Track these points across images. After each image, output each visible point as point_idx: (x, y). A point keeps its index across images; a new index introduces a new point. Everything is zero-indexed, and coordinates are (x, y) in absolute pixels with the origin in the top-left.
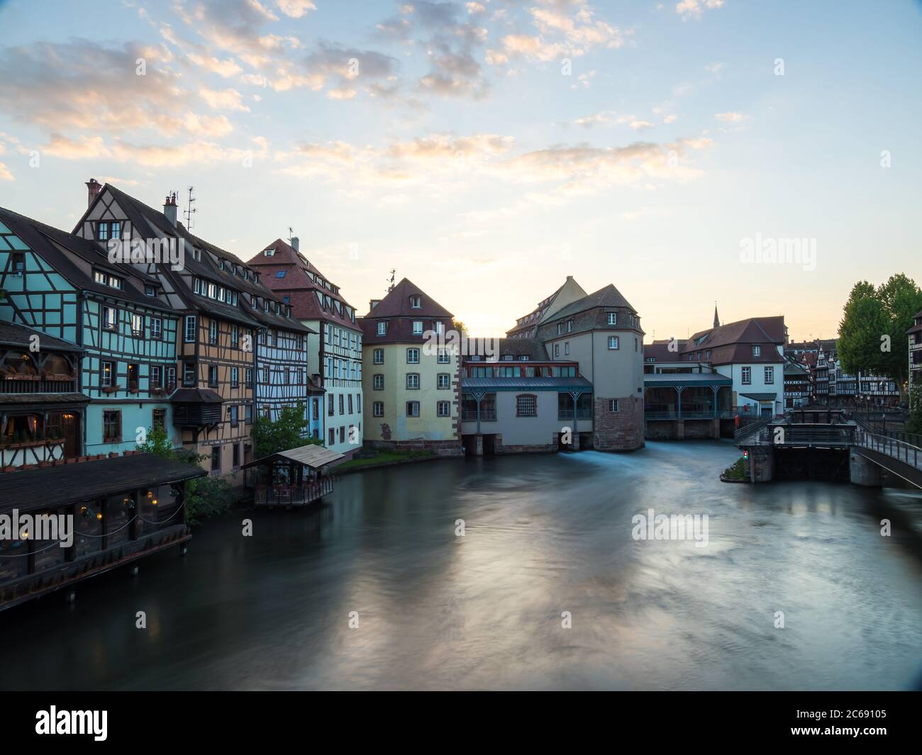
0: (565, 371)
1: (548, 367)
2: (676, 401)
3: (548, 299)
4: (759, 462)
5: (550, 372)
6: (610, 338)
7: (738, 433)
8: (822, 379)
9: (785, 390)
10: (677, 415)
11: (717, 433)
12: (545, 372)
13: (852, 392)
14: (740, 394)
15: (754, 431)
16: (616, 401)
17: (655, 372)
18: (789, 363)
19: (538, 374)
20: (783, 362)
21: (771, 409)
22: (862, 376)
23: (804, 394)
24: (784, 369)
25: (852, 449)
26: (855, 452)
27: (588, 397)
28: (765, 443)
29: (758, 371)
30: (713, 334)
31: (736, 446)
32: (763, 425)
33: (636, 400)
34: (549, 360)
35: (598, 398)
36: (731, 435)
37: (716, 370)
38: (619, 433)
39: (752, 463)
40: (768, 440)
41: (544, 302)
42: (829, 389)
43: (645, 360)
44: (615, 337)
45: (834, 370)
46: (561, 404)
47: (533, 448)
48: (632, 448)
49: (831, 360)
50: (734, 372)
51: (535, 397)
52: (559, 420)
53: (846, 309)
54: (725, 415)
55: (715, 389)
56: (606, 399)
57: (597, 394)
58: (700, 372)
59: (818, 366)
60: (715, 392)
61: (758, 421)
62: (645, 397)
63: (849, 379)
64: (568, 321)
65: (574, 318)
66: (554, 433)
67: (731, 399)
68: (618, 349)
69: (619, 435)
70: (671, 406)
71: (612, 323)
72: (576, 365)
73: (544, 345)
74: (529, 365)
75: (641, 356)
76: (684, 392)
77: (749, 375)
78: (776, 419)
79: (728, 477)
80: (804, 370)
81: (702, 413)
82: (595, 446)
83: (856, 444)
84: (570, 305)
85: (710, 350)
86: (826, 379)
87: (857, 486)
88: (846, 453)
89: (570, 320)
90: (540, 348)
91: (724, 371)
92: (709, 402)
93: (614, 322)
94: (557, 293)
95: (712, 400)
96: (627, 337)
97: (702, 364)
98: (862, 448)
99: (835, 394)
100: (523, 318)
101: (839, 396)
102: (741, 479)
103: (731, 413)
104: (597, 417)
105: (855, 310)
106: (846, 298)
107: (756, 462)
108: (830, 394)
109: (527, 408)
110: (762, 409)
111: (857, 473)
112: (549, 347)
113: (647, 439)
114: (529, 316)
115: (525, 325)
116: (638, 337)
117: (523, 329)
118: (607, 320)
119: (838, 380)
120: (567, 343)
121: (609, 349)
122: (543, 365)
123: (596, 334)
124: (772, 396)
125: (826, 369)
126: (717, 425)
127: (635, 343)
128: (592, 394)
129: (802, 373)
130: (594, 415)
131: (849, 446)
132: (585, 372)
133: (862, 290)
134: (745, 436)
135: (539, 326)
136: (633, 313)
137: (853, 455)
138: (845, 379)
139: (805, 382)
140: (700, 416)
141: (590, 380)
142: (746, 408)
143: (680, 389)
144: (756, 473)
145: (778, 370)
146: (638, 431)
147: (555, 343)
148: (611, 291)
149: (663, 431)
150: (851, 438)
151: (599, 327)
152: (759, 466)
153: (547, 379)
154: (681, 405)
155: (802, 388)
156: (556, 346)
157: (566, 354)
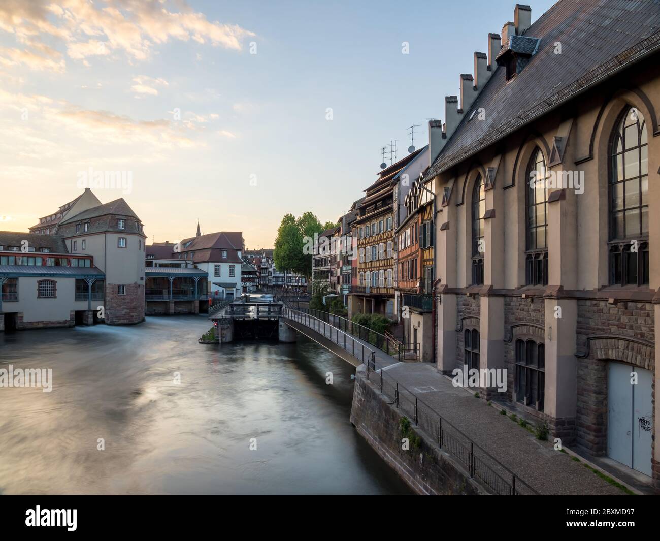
0: (81, 263)
1: (67, 258)
2: (169, 287)
3: (69, 204)
4: (224, 329)
5: (69, 262)
6: (119, 239)
7: (211, 310)
8: (264, 275)
9: (242, 281)
10: (169, 297)
11: (197, 311)
12: (64, 262)
13: (282, 283)
14: (213, 283)
15: (221, 308)
16: (123, 287)
17: (154, 266)
18: (245, 263)
19: (57, 264)
20: (241, 262)
21: (232, 294)
22: (287, 273)
23: (254, 284)
24: (242, 268)
25: (280, 319)
26: (281, 321)
27: (101, 283)
28: (228, 316)
29: (225, 267)
30: (196, 241)
31: (209, 319)
32: (228, 304)
33: (139, 286)
34: (68, 253)
35: (109, 284)
36: (206, 311)
37: (197, 266)
38: (126, 311)
39: (220, 330)
40: (230, 315)
41: (65, 206)
42: (268, 281)
43: (147, 256)
44: (124, 238)
45: (272, 269)
46: (78, 288)
47: (52, 323)
48: (136, 322)
49: (270, 262)
50: (209, 268)
51: (55, 282)
52: (76, 301)
53: (279, 230)
54: (203, 298)
55: (197, 279)
56: (115, 285)
57: (108, 281)
58: (186, 267)
59: (262, 266)
60: (196, 281)
61: (224, 302)
62: (146, 284)
63: (280, 275)
64: (85, 223)
65: (90, 221)
66: (71, 311)
67: (207, 287)
68: (126, 247)
69: (126, 312)
70: (165, 291)
71: (121, 228)
72: (91, 258)
73: (63, 240)
74: (50, 256)
75: (144, 254)
76: (174, 280)
77: (219, 270)
78: (236, 300)
79: (203, 340)
80: (254, 268)
81: (187, 296)
82: (106, 321)
83: (282, 316)
84: (87, 210)
85: (194, 251)
86: (267, 275)
87: (282, 343)
88: (277, 322)
89: (87, 223)
90: (60, 243)
91: (203, 267)
92: (192, 288)
93: (123, 227)
94: (77, 200)
95: (194, 286)
96: (132, 239)
97: (188, 262)
98: (286, 318)
99: (272, 284)
100: (46, 218)
101: (274, 286)
102: (212, 341)
103: (207, 296)
104: (108, 299)
105: (284, 231)
106: (279, 224)
107: (222, 329)
108: (269, 284)
109: (47, 290)
110: (227, 294)
111: (283, 335)
112: (68, 243)
113: (147, 315)
114: (51, 216)
115: (46, 223)
116: (141, 239)
117: (46, 226)
118: (117, 225)
119: (274, 275)
120: (84, 241)
121: (118, 247)
122: (62, 257)
123: (108, 235)
124: (234, 285)
125: (267, 268)
126: (197, 304)
127: (138, 244)
128: (104, 280)
129: (253, 270)
130: (105, 296)
131: (279, 317)
132: (99, 263)
133: (289, 219)
134: (215, 312)
135: (60, 226)
136: (138, 221)
137: (281, 323)
138: (277, 275)
139: (254, 276)
140: (186, 298)
141: (103, 271)
142: (217, 293)
143: (171, 279)
144: (223, 337)
145: (238, 268)
146: (140, 309)
147: (74, 240)
148: (121, 203)
149: (160, 309)
150: (280, 312)
151: (111, 230)
152: (225, 332)
153: (65, 267)
154: (173, 290)
155: (252, 280)
156: (74, 242)
157: (83, 249)
